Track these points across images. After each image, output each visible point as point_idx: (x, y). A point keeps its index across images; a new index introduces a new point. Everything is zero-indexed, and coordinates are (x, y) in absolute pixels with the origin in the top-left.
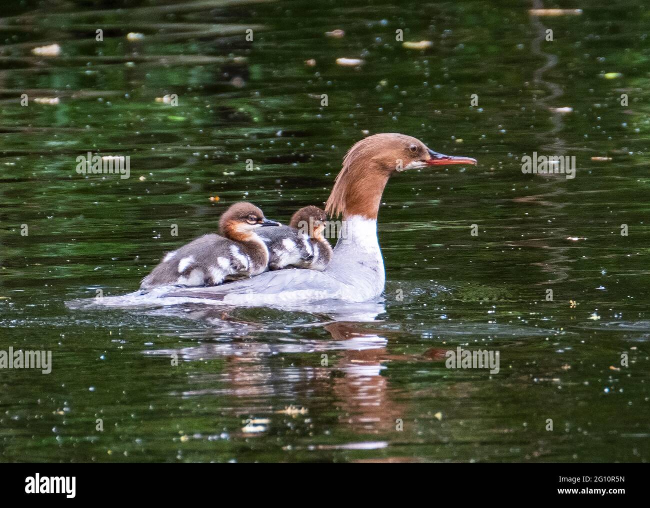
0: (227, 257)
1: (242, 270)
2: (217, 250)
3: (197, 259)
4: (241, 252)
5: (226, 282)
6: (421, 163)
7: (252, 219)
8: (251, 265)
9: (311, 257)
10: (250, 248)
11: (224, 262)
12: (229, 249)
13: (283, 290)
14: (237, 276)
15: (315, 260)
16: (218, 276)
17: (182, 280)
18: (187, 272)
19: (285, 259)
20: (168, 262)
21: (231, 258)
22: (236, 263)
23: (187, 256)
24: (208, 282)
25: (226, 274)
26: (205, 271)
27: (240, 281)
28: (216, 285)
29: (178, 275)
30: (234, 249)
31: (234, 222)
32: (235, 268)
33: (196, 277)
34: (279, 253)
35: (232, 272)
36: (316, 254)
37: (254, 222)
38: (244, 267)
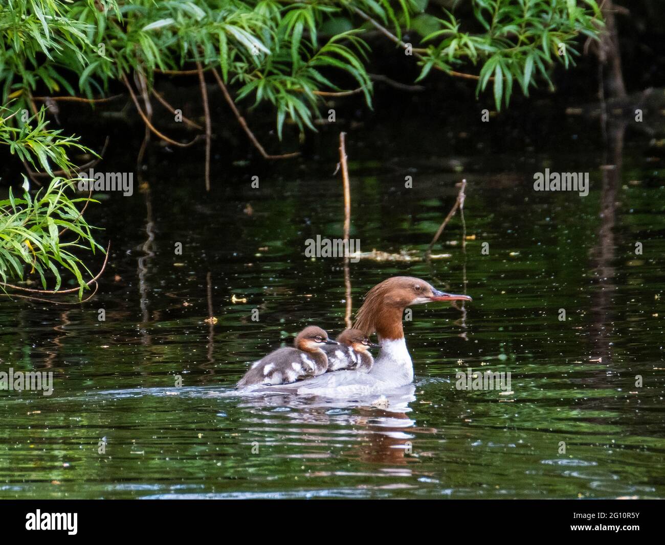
0: (299, 363)
1: (310, 371)
2: (291, 358)
3: (277, 365)
4: (308, 358)
5: (298, 380)
6: (425, 299)
7: (319, 339)
8: (316, 367)
9: (356, 364)
10: (314, 356)
11: (297, 366)
12: (300, 357)
13: (339, 385)
14: (306, 376)
15: (358, 366)
16: (292, 376)
17: (267, 380)
18: (270, 374)
19: (337, 365)
20: (255, 369)
21: (302, 363)
22: (306, 366)
23: (269, 363)
24: (285, 380)
25: (298, 375)
26: (283, 373)
27: (308, 379)
28: (291, 383)
29: (263, 376)
30: (304, 356)
31: (306, 340)
32: (305, 370)
33: (277, 378)
34: (333, 360)
35: (303, 373)
36: (359, 362)
37: (320, 341)
38: (311, 369)
